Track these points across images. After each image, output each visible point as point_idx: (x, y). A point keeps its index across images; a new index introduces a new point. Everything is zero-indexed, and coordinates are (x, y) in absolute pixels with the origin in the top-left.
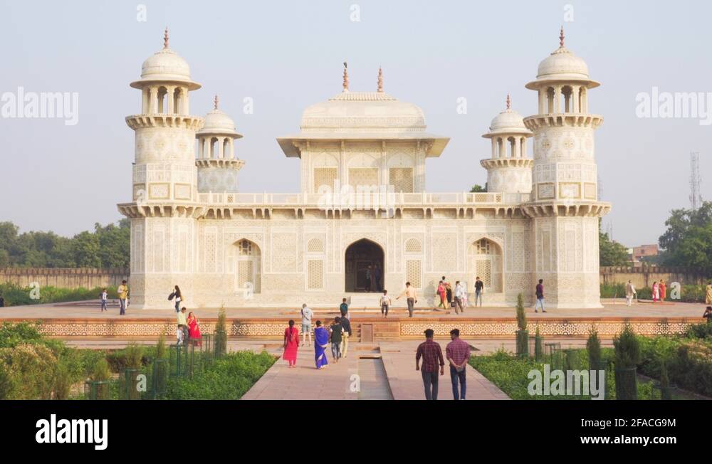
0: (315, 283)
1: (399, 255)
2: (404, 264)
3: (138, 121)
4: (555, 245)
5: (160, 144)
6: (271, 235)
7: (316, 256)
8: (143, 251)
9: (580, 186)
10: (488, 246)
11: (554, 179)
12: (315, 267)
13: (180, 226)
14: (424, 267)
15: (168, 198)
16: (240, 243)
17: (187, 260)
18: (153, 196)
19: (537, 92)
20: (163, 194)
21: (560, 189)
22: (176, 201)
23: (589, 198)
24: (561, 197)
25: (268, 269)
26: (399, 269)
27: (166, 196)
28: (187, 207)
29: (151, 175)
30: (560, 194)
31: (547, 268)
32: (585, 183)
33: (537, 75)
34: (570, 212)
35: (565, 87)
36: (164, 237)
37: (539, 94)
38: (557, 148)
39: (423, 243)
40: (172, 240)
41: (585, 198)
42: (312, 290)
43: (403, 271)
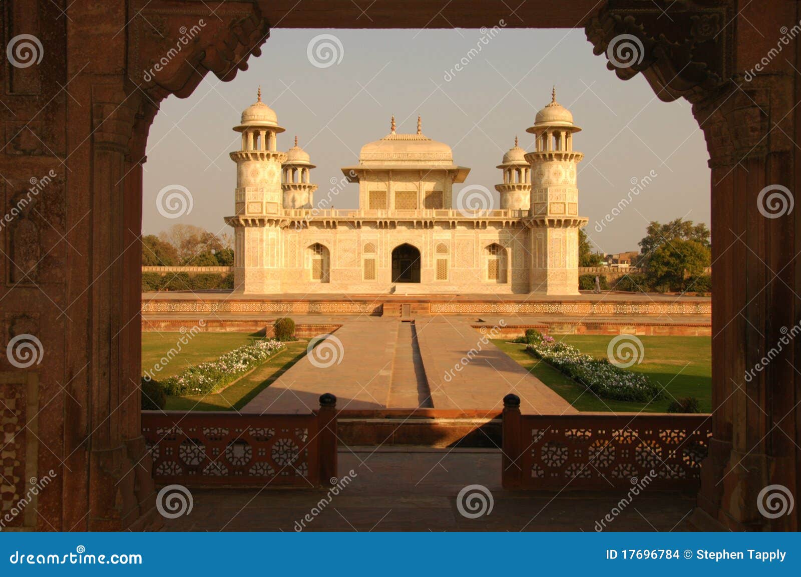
0: (370, 274)
1: (431, 255)
2: (435, 262)
3: (239, 156)
4: (546, 249)
5: (255, 173)
6: (337, 239)
7: (370, 256)
8: (244, 252)
9: (565, 205)
10: (497, 249)
11: (546, 200)
12: (370, 265)
13: (271, 233)
14: (449, 264)
15: (262, 213)
16: (314, 246)
17: (276, 259)
18: (251, 212)
19: (534, 135)
20: (258, 210)
21: (550, 208)
22: (268, 215)
23: (572, 213)
24: (550, 213)
25: (335, 265)
26: (431, 266)
27: (260, 211)
28: (275, 219)
29: (249, 196)
30: (550, 210)
31: (540, 265)
32: (569, 203)
33: (535, 122)
34: (557, 224)
35: (555, 131)
36: (258, 241)
37: (536, 137)
38: (548, 177)
39: (449, 247)
40: (264, 243)
41: (569, 214)
42: (367, 281)
43: (435, 267)
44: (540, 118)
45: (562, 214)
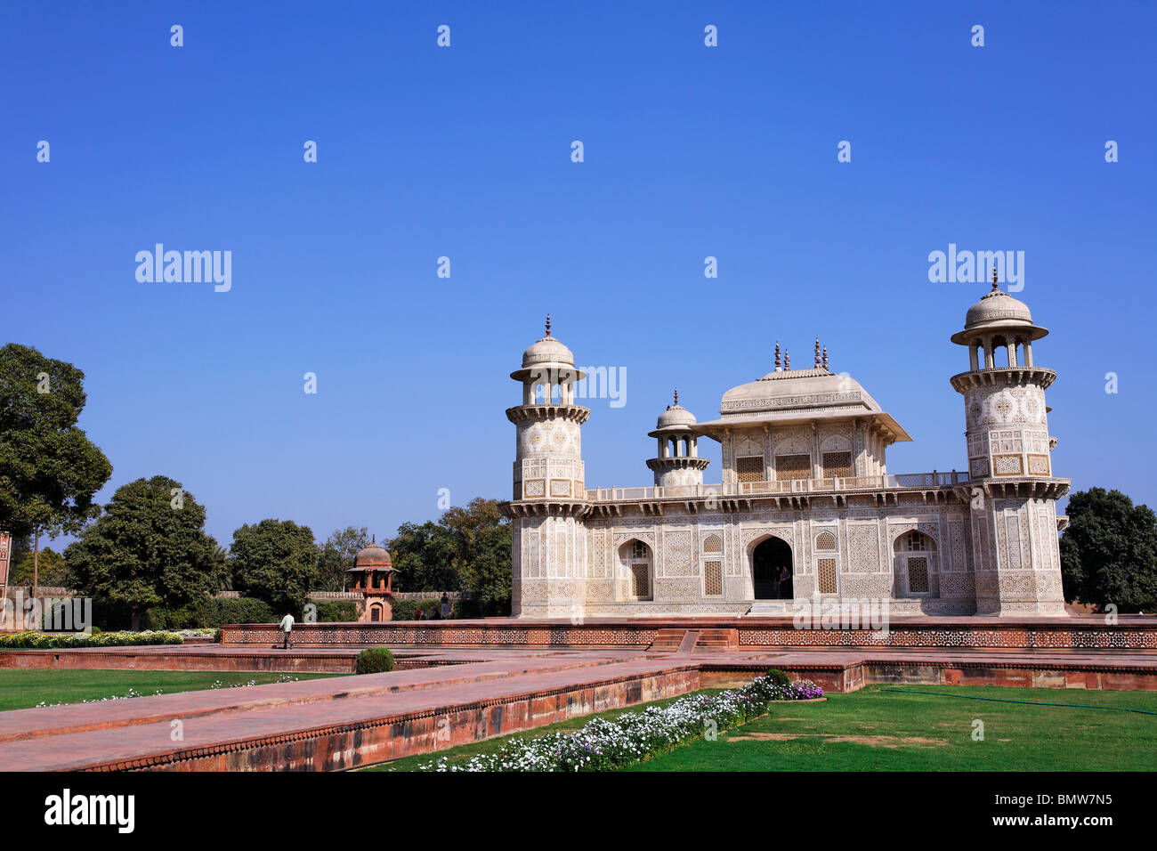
0: (714, 586)
1: (809, 553)
2: (815, 564)
3: (519, 414)
4: (993, 536)
5: (535, 438)
6: (663, 534)
7: (713, 556)
8: (520, 555)
9: (1021, 458)
10: (920, 540)
11: (987, 451)
12: (713, 570)
13: (556, 527)
14: (839, 566)
15: (544, 496)
16: (634, 545)
17: (567, 563)
18: (529, 494)
20: (539, 492)
21: (995, 465)
22: (553, 498)
23: (1040, 470)
24: (996, 474)
25: (661, 573)
26: (809, 571)
27: (541, 494)
28: (562, 504)
29: (527, 472)
30: (995, 469)
31: (986, 565)
32: (1028, 455)
33: (965, 323)
34: (1007, 492)
35: (996, 337)
36: (540, 538)
38: (988, 413)
39: (837, 539)
40: (548, 541)
41: (1030, 473)
42: (709, 596)
43: (815, 573)
44: (974, 316)
45: (1019, 474)
